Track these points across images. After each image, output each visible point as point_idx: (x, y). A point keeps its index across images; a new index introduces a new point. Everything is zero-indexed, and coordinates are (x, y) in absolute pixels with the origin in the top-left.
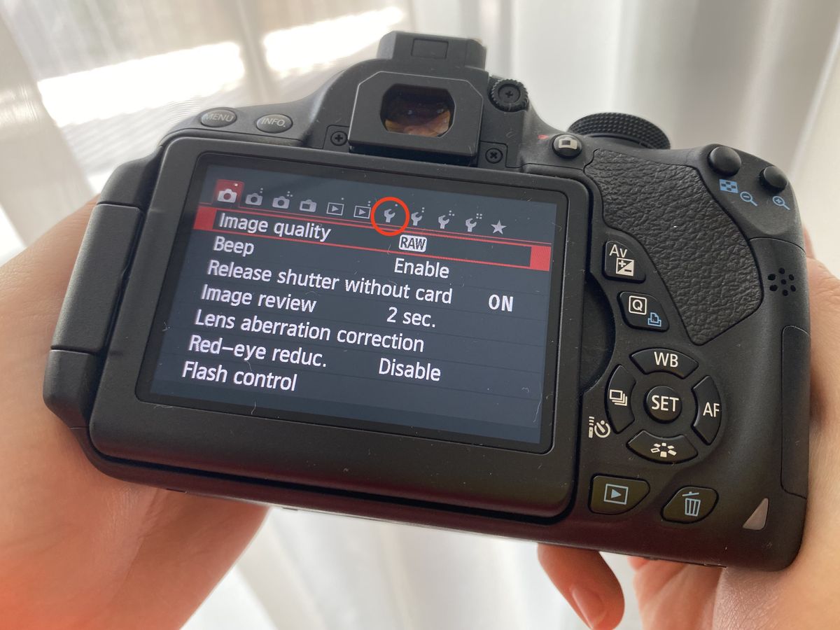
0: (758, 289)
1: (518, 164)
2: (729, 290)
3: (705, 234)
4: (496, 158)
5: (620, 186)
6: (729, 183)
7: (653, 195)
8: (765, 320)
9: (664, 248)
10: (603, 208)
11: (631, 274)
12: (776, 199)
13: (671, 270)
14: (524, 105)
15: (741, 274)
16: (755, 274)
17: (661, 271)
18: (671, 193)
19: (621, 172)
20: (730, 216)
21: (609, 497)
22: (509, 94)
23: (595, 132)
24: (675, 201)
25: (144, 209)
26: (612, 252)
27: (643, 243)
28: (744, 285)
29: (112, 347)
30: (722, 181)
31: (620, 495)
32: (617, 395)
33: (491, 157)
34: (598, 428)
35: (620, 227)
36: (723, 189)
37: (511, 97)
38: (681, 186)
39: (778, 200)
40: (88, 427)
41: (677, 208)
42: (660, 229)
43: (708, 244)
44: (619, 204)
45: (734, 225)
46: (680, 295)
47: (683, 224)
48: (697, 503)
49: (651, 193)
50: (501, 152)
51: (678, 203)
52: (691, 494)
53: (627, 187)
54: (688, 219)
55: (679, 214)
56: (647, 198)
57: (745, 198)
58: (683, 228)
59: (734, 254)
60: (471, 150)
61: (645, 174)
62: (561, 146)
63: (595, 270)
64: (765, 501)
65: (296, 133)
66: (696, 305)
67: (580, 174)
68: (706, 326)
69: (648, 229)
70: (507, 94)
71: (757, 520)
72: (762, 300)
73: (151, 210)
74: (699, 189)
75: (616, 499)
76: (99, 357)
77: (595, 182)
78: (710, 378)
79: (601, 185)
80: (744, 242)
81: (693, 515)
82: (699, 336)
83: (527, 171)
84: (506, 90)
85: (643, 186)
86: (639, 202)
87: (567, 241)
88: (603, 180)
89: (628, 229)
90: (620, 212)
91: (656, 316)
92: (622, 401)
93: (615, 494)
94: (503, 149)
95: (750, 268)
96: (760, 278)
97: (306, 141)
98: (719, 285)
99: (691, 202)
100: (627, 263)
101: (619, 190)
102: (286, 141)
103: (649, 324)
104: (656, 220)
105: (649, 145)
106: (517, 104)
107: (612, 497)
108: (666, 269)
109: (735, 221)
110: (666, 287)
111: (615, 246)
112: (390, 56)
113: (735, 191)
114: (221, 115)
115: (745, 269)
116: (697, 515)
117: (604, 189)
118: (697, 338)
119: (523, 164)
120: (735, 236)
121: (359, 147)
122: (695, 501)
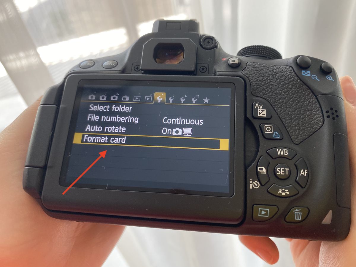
0: (321, 118)
1: (214, 73)
2: (309, 119)
3: (297, 95)
4: (204, 70)
5: (259, 77)
6: (306, 72)
7: (273, 80)
8: (326, 131)
9: (279, 103)
10: (251, 88)
11: (265, 116)
12: (328, 77)
13: (283, 112)
14: (216, 46)
15: (314, 111)
16: (320, 111)
17: (278, 113)
18: (281, 79)
19: (259, 71)
20: (307, 86)
21: (261, 214)
22: (208, 42)
23: (248, 54)
24: (283, 82)
25: (58, 106)
26: (256, 107)
27: (269, 101)
28: (315, 116)
29: (49, 165)
30: (303, 71)
31: (265, 213)
32: (262, 169)
33: (202, 70)
34: (254, 185)
35: (259, 95)
36: (304, 75)
37: (209, 43)
38: (285, 75)
39: (329, 77)
40: (41, 199)
41: (284, 85)
42: (277, 95)
43: (298, 100)
44: (258, 85)
45: (309, 90)
46: (287, 123)
48: (300, 214)
49: (272, 80)
50: (206, 67)
51: (284, 83)
52: (297, 210)
53: (261, 78)
54: (289, 89)
55: (285, 87)
56: (271, 82)
57: (314, 78)
58: (287, 93)
59: (310, 103)
60: (192, 68)
61: (270, 71)
62: (231, 63)
63: (249, 115)
64: (331, 211)
65: (119, 68)
66: (294, 127)
67: (240, 74)
68: (300, 136)
69: (272, 95)
70: (207, 42)
71: (328, 219)
72: (324, 122)
73: (61, 106)
74: (293, 75)
75: (263, 215)
76: (44, 168)
77: (246, 77)
78: (303, 159)
79: (250, 78)
80: (314, 97)
81: (299, 219)
82: (297, 140)
83: (217, 75)
84: (207, 40)
85: (268, 77)
86: (267, 84)
87: (236, 104)
88: (250, 76)
89: (263, 96)
90: (259, 89)
91: (277, 133)
92: (264, 171)
93: (263, 212)
94: (207, 66)
95: (318, 109)
96: (322, 113)
97: (123, 71)
98: (304, 118)
99: (290, 82)
100: (263, 111)
101: (258, 79)
102: (115, 71)
103: (274, 137)
104: (275, 91)
105: (272, 58)
106: (212, 46)
107: (262, 214)
108: (280, 112)
109: (310, 88)
110: (281, 120)
111: (257, 104)
112: (157, 31)
113: (309, 75)
114: (88, 63)
115: (316, 109)
116: (300, 219)
117: (251, 80)
118: (296, 141)
119: (215, 72)
120: (310, 95)
121: (146, 72)
122: (299, 213)
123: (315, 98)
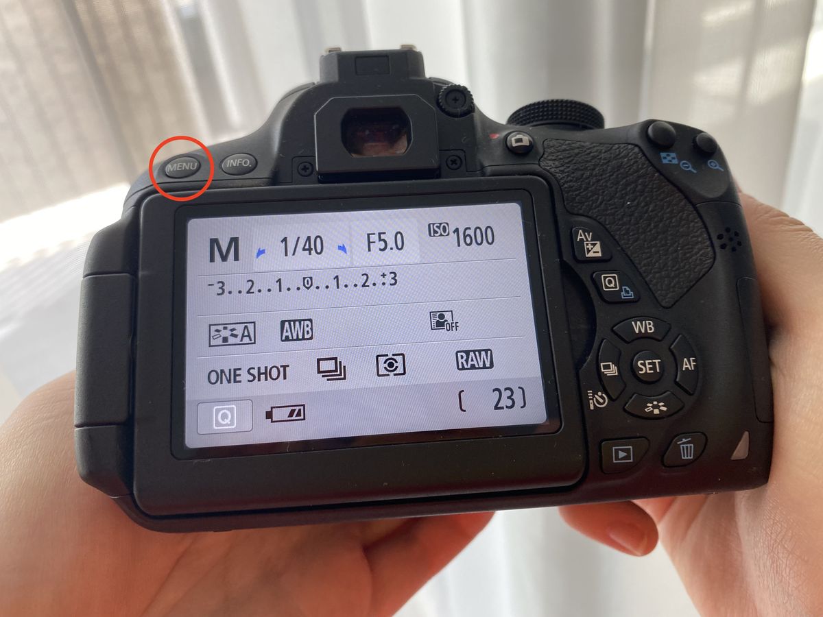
0: (710, 249)
1: (479, 168)
2: (685, 254)
3: (656, 206)
4: (456, 164)
5: (573, 173)
6: (668, 155)
7: (604, 176)
8: (721, 275)
9: (623, 224)
10: (563, 197)
12: (711, 162)
13: (632, 244)
14: (471, 108)
15: (694, 237)
16: (705, 235)
17: (624, 246)
18: (619, 172)
19: (571, 158)
20: (675, 185)
22: (456, 100)
23: (537, 121)
24: (624, 178)
25: (134, 273)
26: (579, 237)
27: (603, 223)
28: (697, 247)
30: (663, 155)
31: (625, 454)
32: (607, 367)
33: (452, 164)
34: (597, 400)
35: (581, 212)
36: (665, 161)
37: (457, 102)
38: (626, 163)
39: (712, 164)
40: (132, 494)
41: (627, 185)
42: (616, 208)
43: (659, 215)
44: (576, 190)
45: (680, 194)
46: (644, 265)
47: (635, 200)
49: (601, 175)
50: (459, 157)
51: (627, 181)
53: (579, 173)
54: (638, 194)
55: (630, 191)
56: (599, 180)
57: (685, 167)
58: (636, 202)
59: (684, 220)
60: (433, 163)
61: (594, 157)
62: (514, 145)
63: (567, 258)
64: (746, 434)
65: (264, 172)
66: (659, 273)
67: (536, 167)
68: (671, 290)
69: (607, 210)
70: (453, 100)
71: (741, 451)
72: (715, 258)
73: (140, 274)
74: (643, 164)
76: (127, 427)
77: (551, 173)
78: (683, 336)
79: (558, 175)
82: (667, 300)
83: (488, 174)
84: (452, 96)
85: (594, 169)
86: (593, 185)
87: (538, 235)
88: (557, 170)
89: (588, 213)
90: (578, 198)
91: (628, 289)
94: (461, 154)
95: (699, 232)
96: (710, 239)
97: (275, 179)
98: (676, 251)
99: (639, 177)
100: (594, 245)
101: (573, 177)
102: (257, 182)
103: (623, 298)
104: (611, 200)
105: (588, 125)
106: (465, 108)
108: (628, 244)
109: (680, 190)
110: (631, 260)
111: (580, 231)
112: (335, 78)
113: (675, 162)
114: (184, 164)
115: (695, 232)
117: (561, 179)
118: (666, 302)
119: (483, 167)
120: (682, 203)
121: (326, 177)
122: (689, 445)
123: (692, 209)
